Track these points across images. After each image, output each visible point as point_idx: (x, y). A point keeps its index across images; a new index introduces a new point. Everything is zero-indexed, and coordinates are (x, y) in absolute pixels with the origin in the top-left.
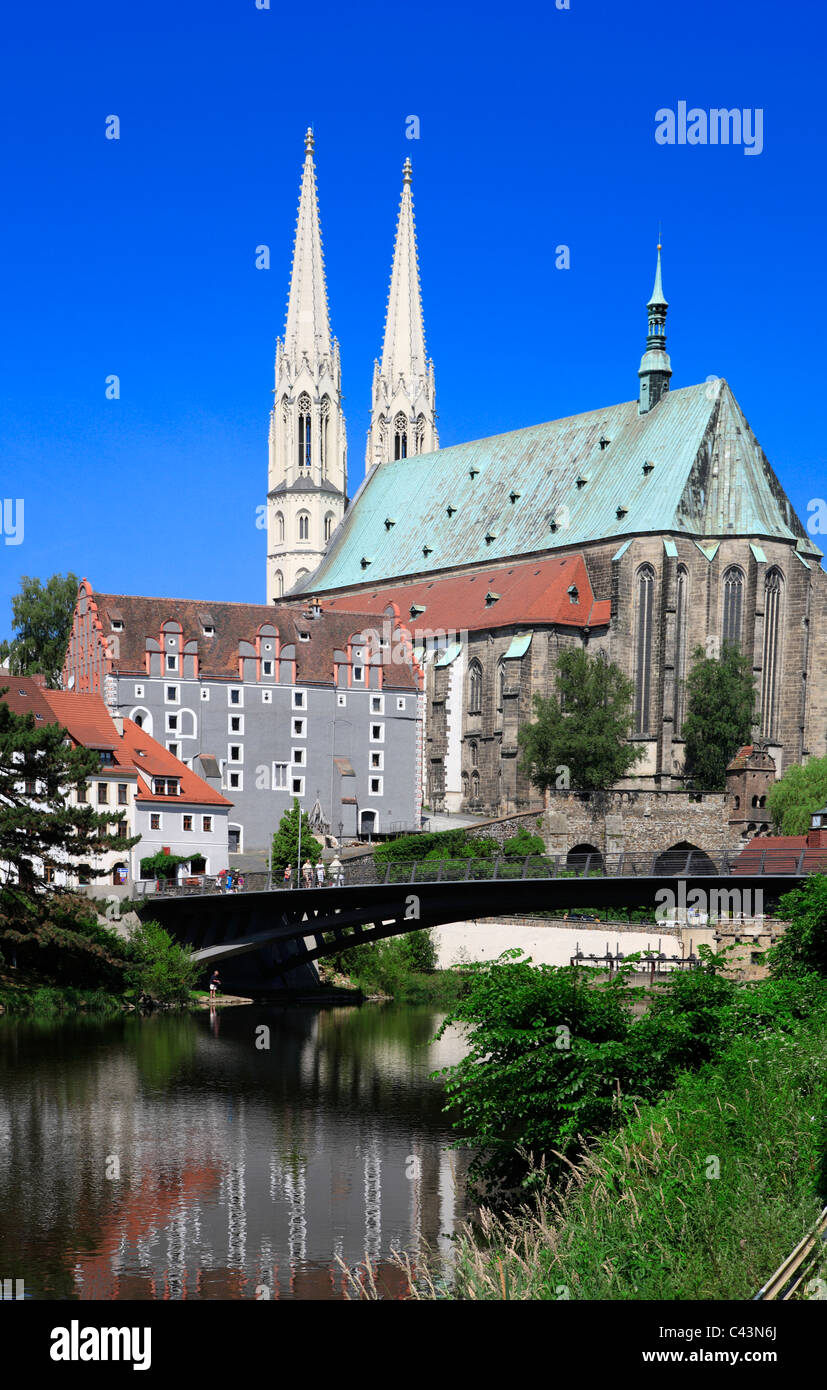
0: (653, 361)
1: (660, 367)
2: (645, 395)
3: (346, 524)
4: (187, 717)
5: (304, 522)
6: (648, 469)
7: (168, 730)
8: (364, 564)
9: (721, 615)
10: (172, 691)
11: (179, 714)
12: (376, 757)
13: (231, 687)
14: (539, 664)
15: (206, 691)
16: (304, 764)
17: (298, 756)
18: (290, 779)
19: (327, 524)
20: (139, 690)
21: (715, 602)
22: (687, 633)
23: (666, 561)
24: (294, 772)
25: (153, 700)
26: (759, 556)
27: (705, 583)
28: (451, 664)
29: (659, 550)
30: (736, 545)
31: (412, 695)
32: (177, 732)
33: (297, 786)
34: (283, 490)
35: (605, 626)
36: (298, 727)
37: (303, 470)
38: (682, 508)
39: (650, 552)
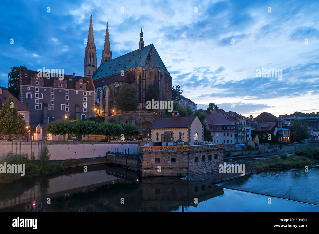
1: (142, 43)
2: (140, 47)
3: (96, 72)
4: (41, 95)
5: (89, 71)
6: (140, 57)
7: (36, 97)
8: (97, 77)
9: (153, 81)
10: (37, 89)
11: (39, 94)
12: (85, 104)
13: (51, 89)
14: (121, 89)
15: (45, 89)
16: (69, 105)
17: (67, 104)
18: (66, 108)
19: (93, 72)
20: (29, 89)
21: (152, 79)
22: (147, 84)
23: (143, 71)
24: (66, 106)
25: (32, 90)
26: (159, 71)
27: (150, 75)
28: (106, 90)
29: (142, 69)
30: (155, 69)
31: (93, 92)
32: (38, 98)
33: (67, 109)
34: (86, 66)
35: (133, 82)
36: (67, 98)
37: (89, 63)
38: (146, 63)
39: (140, 69)
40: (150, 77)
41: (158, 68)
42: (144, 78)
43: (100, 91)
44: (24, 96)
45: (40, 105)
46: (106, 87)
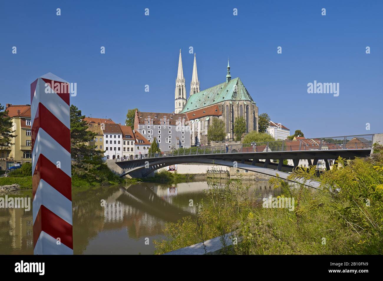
0: (228, 76)
1: (229, 76)
2: (227, 81)
3: (186, 104)
4: (151, 131)
5: (180, 104)
6: (227, 91)
7: (148, 133)
8: (188, 109)
9: (239, 113)
10: (149, 127)
11: (150, 130)
12: (183, 137)
13: (159, 126)
14: (211, 122)
15: (155, 126)
16: (171, 138)
17: (170, 137)
18: (169, 141)
19: (183, 104)
20: (143, 127)
21: (239, 111)
22: (234, 116)
23: (230, 104)
24: (169, 139)
25: (146, 128)
26: (245, 103)
27: (237, 107)
28: (198, 122)
29: (229, 103)
30: (242, 102)
32: (150, 133)
34: (177, 99)
35: (221, 115)
36: (170, 132)
37: (180, 96)
38: (233, 96)
39: (228, 103)
40: (237, 109)
41: (244, 100)
42: (231, 111)
43: (193, 123)
44: (141, 133)
45: (151, 139)
46: (197, 120)
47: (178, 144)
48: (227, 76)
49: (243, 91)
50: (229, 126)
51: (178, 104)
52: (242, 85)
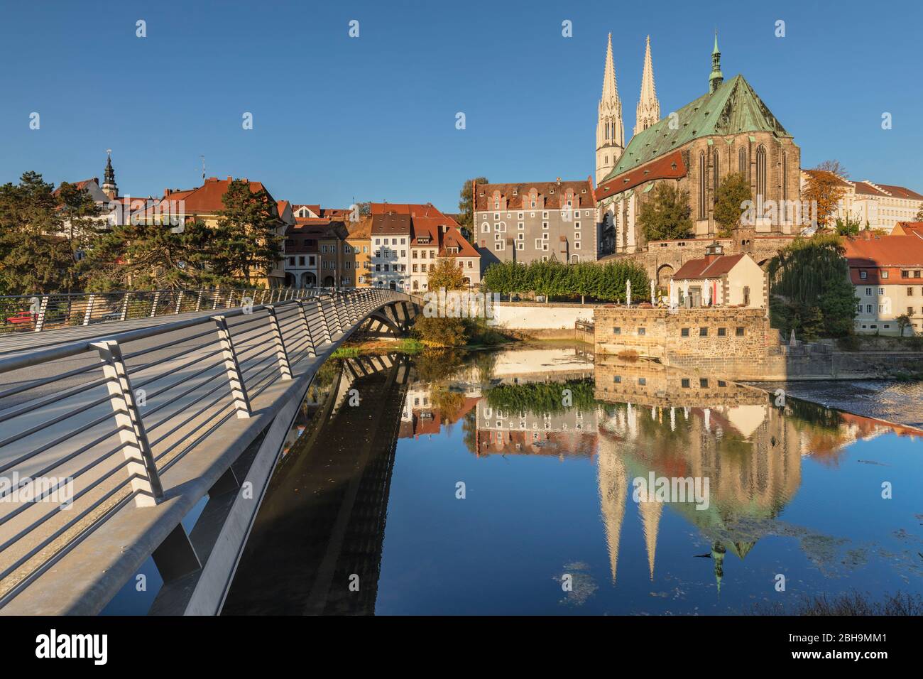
0: (715, 74)
1: (718, 75)
2: (711, 89)
3: (622, 157)
4: (502, 225)
5: (607, 158)
6: (707, 114)
7: (495, 230)
8: (621, 168)
9: (737, 166)
10: (497, 217)
11: (499, 224)
12: (577, 234)
13: (519, 212)
15: (510, 214)
16: (548, 239)
17: (546, 236)
18: (543, 245)
19: (615, 157)
20: (485, 216)
21: (733, 161)
22: (721, 175)
23: (709, 147)
24: (544, 242)
25: (490, 219)
26: (753, 139)
27: (728, 154)
28: (629, 198)
29: (707, 143)
30: (744, 137)
31: (592, 209)
32: (499, 230)
33: (545, 247)
34: (599, 149)
35: (685, 176)
36: (545, 225)
37: (607, 141)
38: (718, 125)
39: (703, 144)
40: (728, 158)
41: (749, 132)
42: (711, 163)
44: (479, 229)
45: (502, 242)
46: (629, 191)
47: (562, 252)
48: (711, 75)
49: (751, 109)
50: (706, 202)
51: (603, 159)
52: (749, 94)
